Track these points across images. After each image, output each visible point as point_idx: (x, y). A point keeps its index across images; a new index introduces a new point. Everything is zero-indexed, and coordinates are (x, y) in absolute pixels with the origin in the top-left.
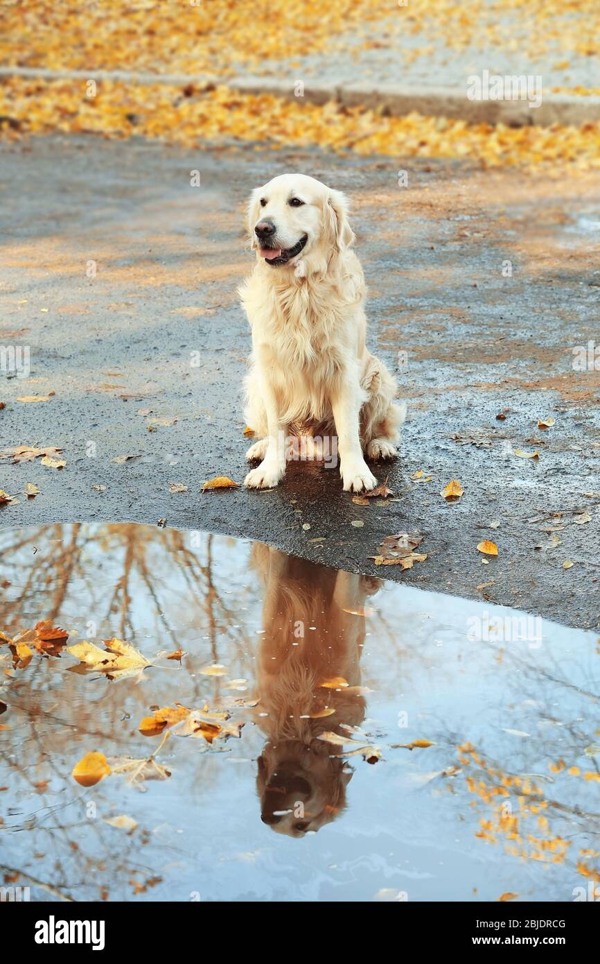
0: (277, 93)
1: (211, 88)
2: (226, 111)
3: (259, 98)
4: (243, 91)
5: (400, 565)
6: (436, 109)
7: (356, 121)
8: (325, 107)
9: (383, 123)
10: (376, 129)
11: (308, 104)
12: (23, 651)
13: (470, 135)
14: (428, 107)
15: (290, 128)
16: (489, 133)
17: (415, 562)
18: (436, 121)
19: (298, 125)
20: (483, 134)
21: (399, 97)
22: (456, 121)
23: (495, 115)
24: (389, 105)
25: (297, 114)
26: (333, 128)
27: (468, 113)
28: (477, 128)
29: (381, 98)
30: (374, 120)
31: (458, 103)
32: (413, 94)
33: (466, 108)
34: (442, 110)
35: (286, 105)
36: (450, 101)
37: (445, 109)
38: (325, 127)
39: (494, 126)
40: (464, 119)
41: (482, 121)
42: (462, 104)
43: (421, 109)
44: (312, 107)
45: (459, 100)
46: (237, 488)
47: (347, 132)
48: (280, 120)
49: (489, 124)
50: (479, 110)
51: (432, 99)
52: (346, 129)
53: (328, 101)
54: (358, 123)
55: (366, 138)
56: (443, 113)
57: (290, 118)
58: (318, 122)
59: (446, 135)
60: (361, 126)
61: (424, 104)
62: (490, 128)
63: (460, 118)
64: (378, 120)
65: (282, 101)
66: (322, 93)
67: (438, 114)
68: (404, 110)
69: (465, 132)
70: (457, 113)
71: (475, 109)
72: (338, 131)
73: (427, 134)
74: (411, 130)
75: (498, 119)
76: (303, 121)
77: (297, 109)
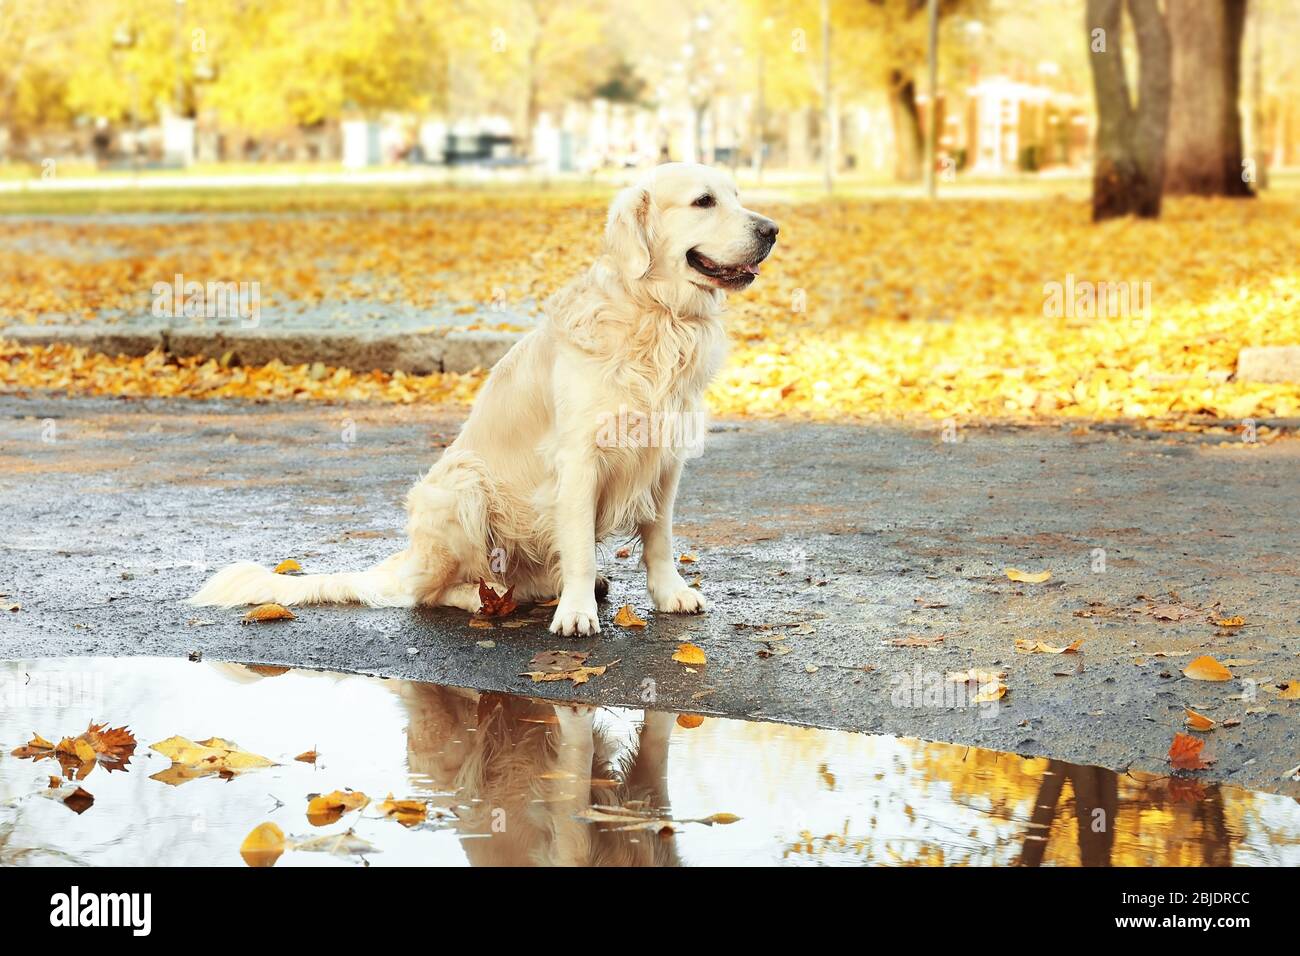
0: (76, 341)
3: (50, 349)
4: (24, 342)
5: (570, 679)
6: (307, 354)
7: (194, 372)
8: (147, 358)
9: (232, 374)
10: (226, 381)
11: (121, 356)
12: (85, 752)
13: (360, 383)
14: (294, 353)
15: (101, 382)
16: (385, 381)
17: (591, 675)
18: (310, 369)
19: (112, 378)
20: (378, 382)
21: (252, 341)
22: (337, 368)
23: (392, 359)
24: (239, 353)
25: (107, 366)
26: (162, 380)
27: (352, 358)
28: (368, 376)
29: (228, 343)
30: (220, 371)
31: (339, 346)
32: (273, 337)
33: (351, 352)
34: (317, 354)
35: (91, 355)
36: (327, 343)
37: (321, 354)
38: (152, 380)
39: (391, 374)
40: (347, 367)
41: (372, 368)
42: (346, 346)
43: (284, 356)
44: (128, 358)
45: (340, 341)
46: (291, 619)
47: (186, 384)
48: (87, 373)
49: (384, 371)
50: (369, 352)
51: (301, 342)
52: (182, 381)
53: (152, 349)
54: (197, 374)
55: (214, 388)
56: (318, 358)
57: (99, 372)
58: (141, 374)
59: (328, 384)
60: (201, 377)
61: (290, 349)
62: (386, 376)
63: (342, 365)
64: (226, 371)
65: (85, 351)
66: (141, 339)
67: (311, 360)
68: (261, 360)
69: (352, 381)
70: (338, 359)
71: (363, 353)
72: (171, 383)
73: (302, 382)
74: (276, 379)
75: (395, 364)
76: (119, 374)
77: (107, 359)
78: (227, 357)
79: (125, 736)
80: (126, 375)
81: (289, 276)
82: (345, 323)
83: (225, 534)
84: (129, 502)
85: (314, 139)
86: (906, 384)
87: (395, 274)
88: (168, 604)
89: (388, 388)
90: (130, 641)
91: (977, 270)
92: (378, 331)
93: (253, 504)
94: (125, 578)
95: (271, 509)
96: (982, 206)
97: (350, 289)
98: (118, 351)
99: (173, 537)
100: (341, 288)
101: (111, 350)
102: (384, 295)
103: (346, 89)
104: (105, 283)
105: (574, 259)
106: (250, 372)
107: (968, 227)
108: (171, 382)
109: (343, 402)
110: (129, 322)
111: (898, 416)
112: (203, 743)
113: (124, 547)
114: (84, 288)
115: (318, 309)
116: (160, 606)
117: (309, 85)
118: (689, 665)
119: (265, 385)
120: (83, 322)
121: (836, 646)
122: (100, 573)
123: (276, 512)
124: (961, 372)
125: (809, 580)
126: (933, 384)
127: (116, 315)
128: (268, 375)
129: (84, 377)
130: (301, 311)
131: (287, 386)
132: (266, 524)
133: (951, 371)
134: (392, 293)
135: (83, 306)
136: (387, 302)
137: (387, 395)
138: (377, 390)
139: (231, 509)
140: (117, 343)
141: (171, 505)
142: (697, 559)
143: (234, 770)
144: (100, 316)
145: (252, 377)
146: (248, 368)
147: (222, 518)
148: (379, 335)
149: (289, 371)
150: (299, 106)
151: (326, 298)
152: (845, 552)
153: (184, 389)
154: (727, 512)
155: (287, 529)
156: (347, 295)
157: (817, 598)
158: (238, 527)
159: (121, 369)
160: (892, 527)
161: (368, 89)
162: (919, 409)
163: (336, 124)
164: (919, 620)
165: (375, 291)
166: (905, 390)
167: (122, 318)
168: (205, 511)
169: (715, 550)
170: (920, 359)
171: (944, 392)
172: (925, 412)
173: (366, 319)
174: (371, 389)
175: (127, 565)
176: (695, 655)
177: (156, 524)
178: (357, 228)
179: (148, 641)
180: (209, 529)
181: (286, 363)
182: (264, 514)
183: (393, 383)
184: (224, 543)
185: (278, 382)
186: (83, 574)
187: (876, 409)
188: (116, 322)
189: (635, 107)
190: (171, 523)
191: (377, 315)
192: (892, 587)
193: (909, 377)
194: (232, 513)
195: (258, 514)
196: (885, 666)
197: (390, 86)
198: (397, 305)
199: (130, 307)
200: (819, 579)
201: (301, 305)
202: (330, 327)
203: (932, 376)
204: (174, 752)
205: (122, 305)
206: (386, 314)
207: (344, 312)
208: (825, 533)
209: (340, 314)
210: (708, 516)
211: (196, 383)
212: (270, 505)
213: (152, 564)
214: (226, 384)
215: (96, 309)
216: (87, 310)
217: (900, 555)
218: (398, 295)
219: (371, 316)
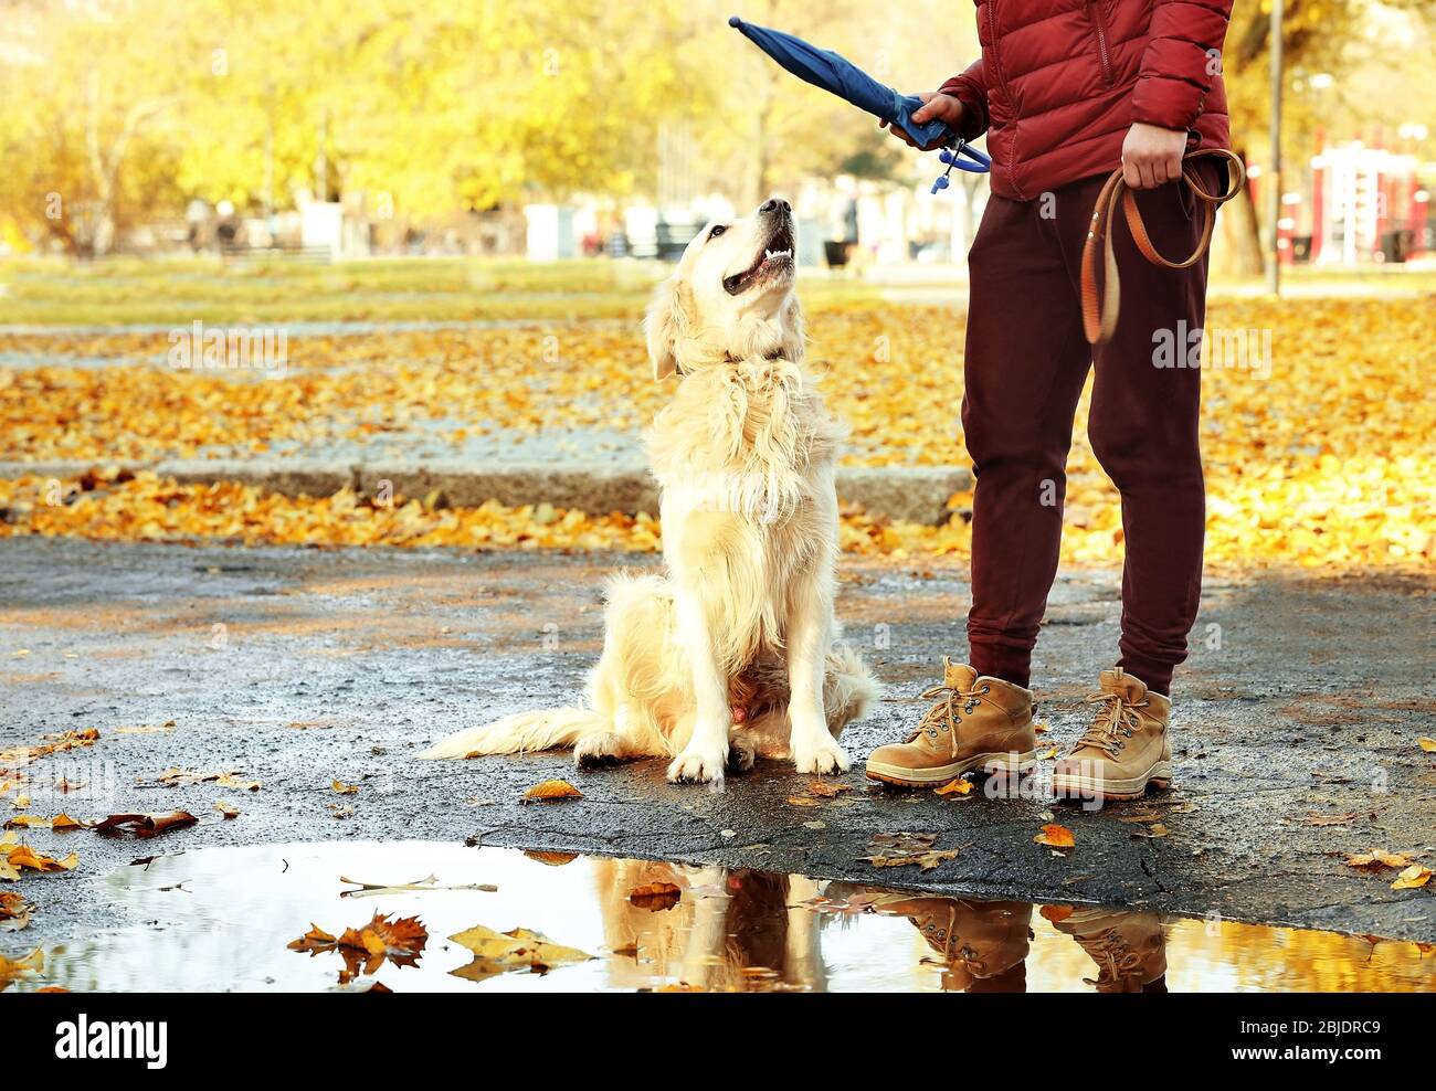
0: (246, 479)
1: (125, 477)
2: (162, 509)
3: (215, 488)
4: (183, 480)
5: (917, 865)
6: (530, 493)
7: (392, 516)
8: (335, 499)
9: (439, 518)
10: (433, 526)
11: (302, 496)
12: (374, 944)
13: (597, 529)
14: (515, 491)
15: (280, 529)
16: (628, 526)
17: (941, 860)
18: (535, 511)
19: (292, 524)
20: (618, 527)
21: (463, 477)
22: (568, 510)
23: (634, 499)
24: (447, 491)
25: (285, 509)
26: (355, 526)
27: (586, 498)
28: (605, 520)
29: (434, 480)
30: (425, 514)
31: (570, 482)
32: (489, 472)
33: (585, 490)
34: (542, 493)
35: (266, 496)
36: (555, 479)
37: (548, 492)
38: (343, 525)
39: (633, 517)
40: (580, 509)
41: (611, 510)
42: (578, 483)
43: (502, 496)
44: (311, 499)
45: (571, 477)
46: (580, 798)
47: (384, 531)
48: (261, 518)
49: (625, 514)
50: (606, 491)
51: (523, 479)
52: (380, 527)
53: (340, 488)
54: (397, 518)
55: (419, 535)
56: (543, 498)
57: (275, 516)
58: (328, 519)
59: (558, 529)
60: (402, 522)
61: (509, 487)
62: (627, 519)
63: (573, 506)
64: (432, 514)
65: (257, 490)
66: (327, 476)
67: (536, 500)
68: (473, 500)
69: (588, 525)
70: (569, 499)
71: (600, 492)
72: (366, 529)
73: (525, 527)
74: (494, 524)
75: (638, 505)
76: (301, 519)
77: (285, 501)
78: (432, 498)
79: (415, 927)
80: (310, 519)
81: (495, 398)
82: (575, 455)
83: (484, 703)
84: (361, 667)
85: (488, 228)
86: (1265, 526)
87: (627, 396)
88: (432, 782)
89: (632, 534)
90: (395, 823)
91: (1345, 387)
92: (616, 464)
93: (509, 668)
94: (376, 752)
95: (532, 673)
96: (1341, 307)
97: (574, 413)
98: (298, 491)
99: (421, 706)
100: (561, 413)
101: (290, 490)
102: (617, 422)
103: (528, 164)
104: (269, 408)
105: (844, 375)
106: (462, 516)
107: (1328, 333)
108: (364, 528)
109: (582, 551)
110: (310, 455)
111: (1260, 564)
112: (509, 934)
113: (367, 718)
114: (246, 414)
115: (539, 439)
116: (424, 784)
117: (483, 160)
118: (1056, 848)
119: (481, 531)
120: (253, 456)
121: (1225, 826)
122: (346, 747)
123: (539, 677)
124: (1333, 511)
125: (1184, 752)
126: (1299, 525)
127: (290, 446)
128: (484, 519)
129: (258, 523)
130: (519, 441)
131: (508, 532)
132: (530, 691)
133: (1321, 511)
134: (627, 418)
135: (249, 436)
136: (623, 430)
137: (632, 542)
138: (619, 536)
139: (483, 674)
140: (297, 481)
141: (411, 669)
142: (1049, 729)
143: (548, 964)
144: (271, 447)
145: (465, 521)
146: (459, 511)
147: (476, 684)
148: (619, 469)
149: (508, 514)
150: (469, 187)
151: (546, 426)
152: (1224, 720)
153: (383, 537)
154: (1077, 674)
155: (556, 696)
156: (572, 421)
157: (1196, 773)
158: (497, 695)
159: (303, 512)
160: (1276, 691)
161: (555, 165)
162: (1284, 557)
163: (516, 209)
164: (1320, 797)
165: (605, 417)
166: (1265, 533)
167: (300, 450)
168: (454, 677)
169: (1068, 718)
170: (1282, 497)
171: (1314, 535)
172: (1293, 560)
173: (600, 451)
174: (610, 536)
175: (375, 738)
176: (1062, 837)
177: (401, 692)
178: (571, 340)
179: (417, 823)
180: (462, 697)
181: (504, 504)
182: (525, 679)
183: (637, 528)
184: (484, 712)
185: (496, 527)
186: (325, 748)
187: (1232, 555)
188: (293, 455)
189: (887, 185)
190: (415, 690)
191: (613, 445)
192: (1285, 760)
193: (1269, 519)
194: (485, 678)
195: (518, 680)
196: (1286, 849)
197: (582, 160)
198: (633, 433)
199: (306, 437)
200: (1196, 751)
201: (517, 435)
202: (556, 460)
203: (1298, 516)
204: (476, 944)
205: (296, 434)
206: (623, 443)
207: (571, 442)
208: (1197, 698)
209: (565, 443)
210: (1054, 680)
211: (395, 530)
212: (530, 669)
213: (404, 737)
214: (433, 531)
215: (265, 440)
216: (254, 442)
217: (1290, 723)
218: (634, 421)
219: (605, 447)
